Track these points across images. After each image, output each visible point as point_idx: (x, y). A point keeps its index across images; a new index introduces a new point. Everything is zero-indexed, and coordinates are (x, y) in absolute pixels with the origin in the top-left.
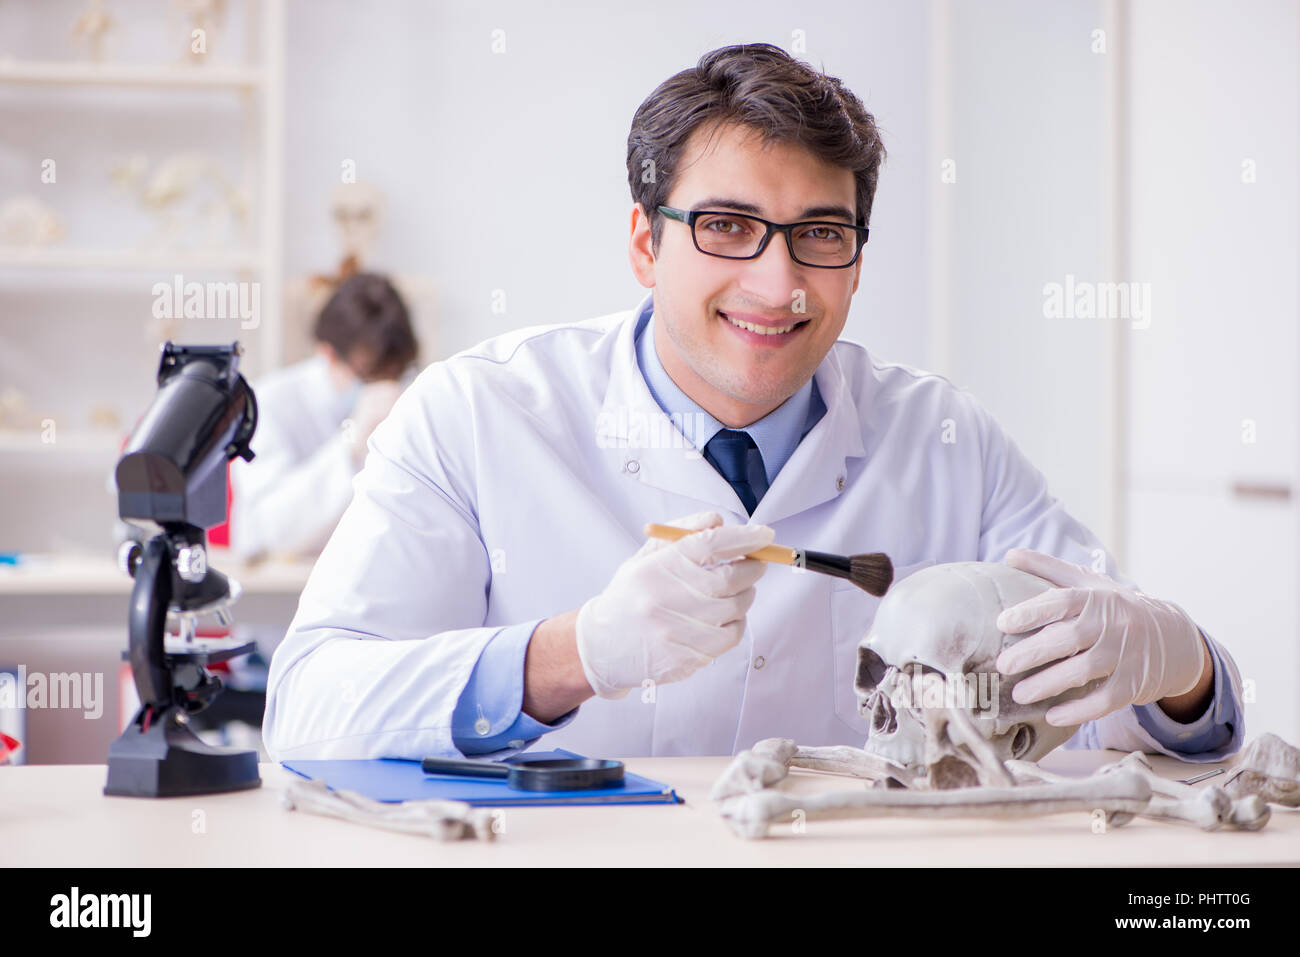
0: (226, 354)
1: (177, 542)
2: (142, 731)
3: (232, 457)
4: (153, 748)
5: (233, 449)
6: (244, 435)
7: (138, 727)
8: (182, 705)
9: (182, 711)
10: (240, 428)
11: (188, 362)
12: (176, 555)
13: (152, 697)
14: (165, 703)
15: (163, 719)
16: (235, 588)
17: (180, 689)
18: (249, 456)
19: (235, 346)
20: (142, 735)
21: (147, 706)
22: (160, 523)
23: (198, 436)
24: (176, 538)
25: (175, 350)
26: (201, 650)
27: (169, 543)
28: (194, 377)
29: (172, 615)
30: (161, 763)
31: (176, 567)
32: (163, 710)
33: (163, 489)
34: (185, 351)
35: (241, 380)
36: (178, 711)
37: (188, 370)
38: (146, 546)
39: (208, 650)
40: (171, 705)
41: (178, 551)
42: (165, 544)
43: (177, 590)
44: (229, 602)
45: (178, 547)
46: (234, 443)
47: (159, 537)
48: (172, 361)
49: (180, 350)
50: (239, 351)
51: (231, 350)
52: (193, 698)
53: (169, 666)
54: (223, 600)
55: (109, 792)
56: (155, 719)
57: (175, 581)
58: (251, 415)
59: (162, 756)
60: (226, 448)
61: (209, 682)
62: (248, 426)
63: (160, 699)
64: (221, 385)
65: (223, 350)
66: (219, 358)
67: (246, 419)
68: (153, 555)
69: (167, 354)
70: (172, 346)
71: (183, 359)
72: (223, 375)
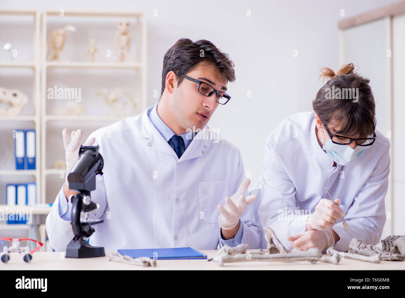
0: (95, 148)
1: (84, 195)
2: (75, 242)
4: (77, 246)
5: (98, 172)
6: (100, 168)
8: (85, 235)
9: (85, 237)
10: (99, 166)
11: (86, 150)
12: (82, 198)
13: (77, 234)
14: (80, 235)
15: (80, 239)
17: (84, 232)
21: (76, 236)
22: (79, 190)
23: (88, 169)
26: (89, 222)
27: (81, 195)
28: (88, 154)
29: (82, 213)
31: (83, 201)
32: (80, 236)
33: (80, 181)
37: (87, 152)
39: (91, 222)
40: (82, 235)
43: (83, 207)
46: (97, 170)
48: (82, 150)
51: (96, 147)
52: (87, 234)
53: (81, 226)
54: (95, 209)
55: (66, 257)
56: (78, 239)
57: (83, 205)
58: (102, 163)
59: (79, 248)
60: (95, 172)
61: (92, 230)
62: (101, 166)
64: (94, 156)
67: (100, 164)
68: (77, 198)
72: (94, 154)
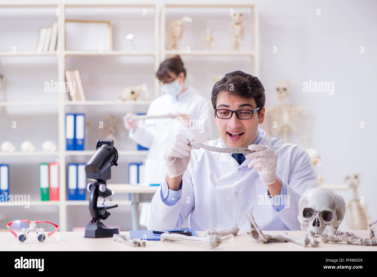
0: (111, 143)
1: (100, 183)
2: (92, 224)
3: (112, 165)
4: (94, 227)
5: (113, 163)
6: (115, 160)
7: (91, 223)
8: (101, 218)
11: (103, 144)
13: (94, 217)
15: (97, 221)
16: (113, 193)
17: (101, 215)
18: (116, 165)
19: (113, 141)
20: (92, 225)
21: (93, 219)
22: (96, 179)
23: (104, 161)
24: (99, 183)
25: (100, 142)
26: (105, 207)
27: (98, 184)
28: (104, 148)
29: (99, 198)
30: (96, 230)
31: (99, 189)
32: (97, 219)
33: (96, 172)
34: (102, 142)
35: (114, 148)
36: (101, 220)
37: (103, 146)
38: (93, 185)
40: (99, 218)
41: (99, 185)
42: (97, 184)
43: (100, 194)
44: (111, 196)
45: (100, 184)
46: (113, 161)
47: (96, 182)
48: (100, 144)
49: (101, 142)
50: (114, 142)
51: (112, 142)
52: (104, 217)
53: (98, 210)
54: (110, 196)
55: (85, 237)
56: (95, 221)
57: (99, 192)
59: (96, 229)
60: (111, 163)
61: (107, 213)
62: (116, 158)
63: (96, 217)
64: (109, 149)
65: (110, 142)
66: (109, 143)
67: (115, 157)
68: (94, 186)
69: (98, 143)
70: (99, 141)
71: (102, 144)
72: (110, 147)
